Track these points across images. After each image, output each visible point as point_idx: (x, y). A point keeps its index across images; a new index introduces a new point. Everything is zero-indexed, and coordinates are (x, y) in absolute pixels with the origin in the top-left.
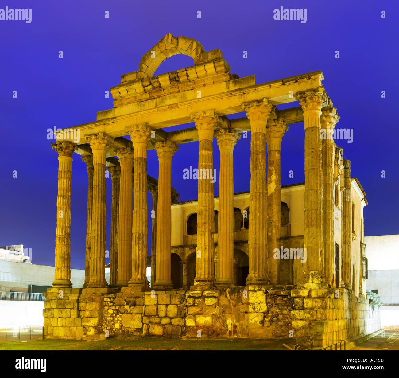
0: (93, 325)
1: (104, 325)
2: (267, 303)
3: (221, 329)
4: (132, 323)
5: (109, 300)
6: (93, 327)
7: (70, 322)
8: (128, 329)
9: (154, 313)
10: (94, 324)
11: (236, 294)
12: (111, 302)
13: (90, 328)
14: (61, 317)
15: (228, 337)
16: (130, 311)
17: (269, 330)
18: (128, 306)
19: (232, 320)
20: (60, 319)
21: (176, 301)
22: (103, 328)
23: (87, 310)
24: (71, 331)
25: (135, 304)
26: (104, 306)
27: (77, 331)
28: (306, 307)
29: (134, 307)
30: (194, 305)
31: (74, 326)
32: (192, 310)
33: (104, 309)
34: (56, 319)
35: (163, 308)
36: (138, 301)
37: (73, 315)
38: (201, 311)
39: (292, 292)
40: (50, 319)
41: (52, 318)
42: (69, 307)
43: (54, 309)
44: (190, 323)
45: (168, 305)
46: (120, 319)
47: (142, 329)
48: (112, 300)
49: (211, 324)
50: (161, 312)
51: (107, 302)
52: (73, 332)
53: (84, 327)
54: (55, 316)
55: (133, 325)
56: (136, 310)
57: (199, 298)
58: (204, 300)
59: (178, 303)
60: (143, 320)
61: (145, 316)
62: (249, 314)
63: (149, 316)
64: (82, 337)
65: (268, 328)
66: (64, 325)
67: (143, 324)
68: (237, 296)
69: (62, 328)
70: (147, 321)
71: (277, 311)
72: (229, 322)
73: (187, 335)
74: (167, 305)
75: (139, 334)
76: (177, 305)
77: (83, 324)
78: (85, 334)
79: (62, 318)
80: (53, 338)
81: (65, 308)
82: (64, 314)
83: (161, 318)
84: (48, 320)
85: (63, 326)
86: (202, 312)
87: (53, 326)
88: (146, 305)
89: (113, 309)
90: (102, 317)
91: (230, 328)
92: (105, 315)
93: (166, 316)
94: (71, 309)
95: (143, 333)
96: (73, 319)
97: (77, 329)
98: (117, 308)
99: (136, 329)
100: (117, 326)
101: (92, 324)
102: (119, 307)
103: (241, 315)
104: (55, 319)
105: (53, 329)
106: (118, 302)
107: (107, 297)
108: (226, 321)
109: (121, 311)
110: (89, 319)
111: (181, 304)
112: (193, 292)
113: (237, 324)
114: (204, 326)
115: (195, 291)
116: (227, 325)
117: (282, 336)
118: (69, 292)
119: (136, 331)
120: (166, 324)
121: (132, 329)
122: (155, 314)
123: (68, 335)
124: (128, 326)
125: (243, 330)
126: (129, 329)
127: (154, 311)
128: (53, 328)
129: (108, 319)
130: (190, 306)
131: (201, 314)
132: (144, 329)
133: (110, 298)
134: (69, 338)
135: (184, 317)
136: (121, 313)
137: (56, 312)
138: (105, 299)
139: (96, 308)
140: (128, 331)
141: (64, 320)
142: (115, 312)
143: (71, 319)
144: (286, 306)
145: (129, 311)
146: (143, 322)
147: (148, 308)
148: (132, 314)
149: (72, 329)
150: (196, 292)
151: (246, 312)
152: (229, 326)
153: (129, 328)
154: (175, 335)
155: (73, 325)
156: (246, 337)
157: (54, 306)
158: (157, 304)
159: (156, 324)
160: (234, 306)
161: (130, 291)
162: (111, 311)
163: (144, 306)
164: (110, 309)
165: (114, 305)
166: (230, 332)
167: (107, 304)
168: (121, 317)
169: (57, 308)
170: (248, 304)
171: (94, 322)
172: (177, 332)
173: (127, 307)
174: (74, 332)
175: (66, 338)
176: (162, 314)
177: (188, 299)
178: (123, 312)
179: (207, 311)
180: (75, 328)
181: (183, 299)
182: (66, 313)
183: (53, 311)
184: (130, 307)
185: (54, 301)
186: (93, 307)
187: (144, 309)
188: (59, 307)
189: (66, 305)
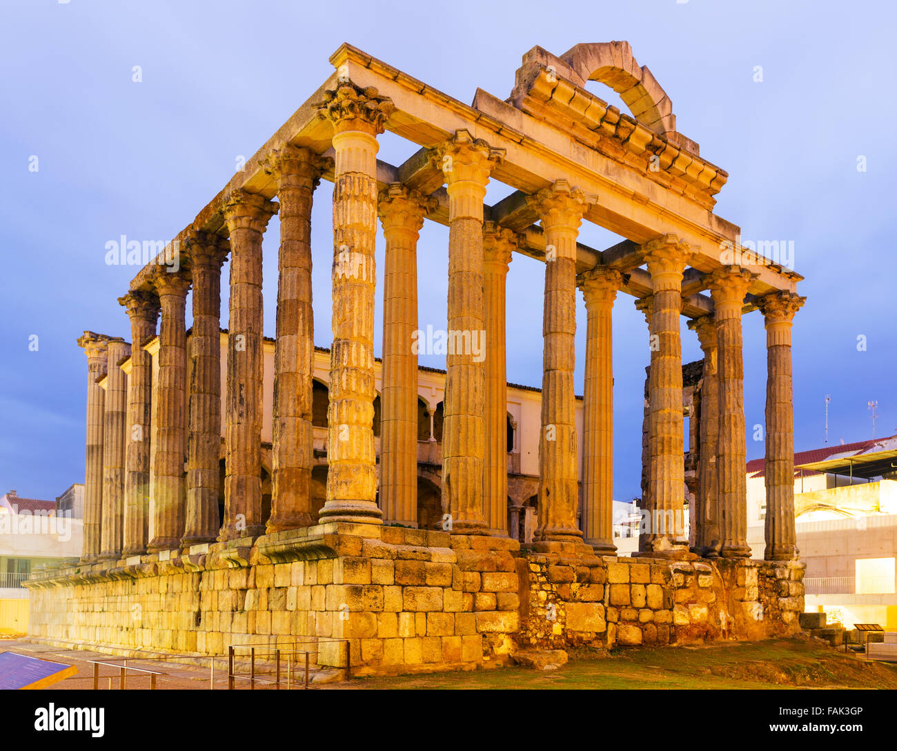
0: (508, 630)
1: (531, 627)
2: (759, 587)
3: (714, 628)
4: (588, 621)
5: (538, 569)
6: (507, 634)
7: (443, 624)
8: (580, 635)
9: (626, 600)
10: (511, 627)
11: (730, 571)
12: (543, 574)
13: (502, 637)
14: (411, 607)
15: (723, 640)
16: (581, 596)
17: (763, 627)
18: (578, 584)
19: (725, 613)
20: (405, 617)
21: (659, 577)
22: (530, 635)
23: (486, 592)
24: (443, 647)
25: (590, 582)
26: (531, 583)
27: (464, 647)
28: (791, 593)
29: (588, 587)
30: (684, 587)
31: (455, 635)
32: (683, 595)
33: (531, 589)
34: (395, 615)
35: (639, 589)
36: (597, 574)
37: (450, 605)
38: (693, 597)
39: (778, 573)
40: (368, 617)
41: (375, 612)
42: (438, 583)
43: (382, 586)
44: (681, 618)
45: (648, 584)
46: (562, 613)
47: (606, 632)
48: (544, 569)
49: (706, 619)
50: (639, 598)
51: (536, 573)
52: (450, 652)
53: (484, 636)
54: (388, 606)
55: (591, 625)
56: (592, 593)
57: (690, 573)
58: (697, 578)
59: (663, 582)
60: (608, 614)
61: (610, 605)
62: (747, 603)
63: (618, 607)
64: (479, 662)
65: (762, 624)
66: (422, 633)
67: (608, 622)
68: (732, 573)
69: (416, 640)
70: (615, 618)
71: (767, 598)
72: (723, 615)
73: (679, 641)
74: (646, 585)
75: (601, 644)
76: (661, 585)
77: (482, 629)
78: (486, 654)
79: (415, 612)
80: (383, 673)
81: (426, 585)
82: (421, 602)
83: (638, 609)
84: (363, 620)
85: (417, 635)
86: (694, 599)
87: (379, 636)
88: (611, 584)
89: (546, 591)
90: (525, 611)
91: (724, 626)
92: (534, 604)
93: (646, 607)
94: (443, 587)
95: (609, 642)
96: (452, 615)
97: (463, 642)
98: (555, 589)
99: (597, 633)
100: (557, 629)
101: (504, 625)
102: (557, 585)
103: (735, 606)
104: (389, 617)
105: (383, 646)
106: (559, 576)
107: (536, 563)
108: (718, 615)
109: (562, 595)
110: (494, 613)
111: (667, 583)
112: (678, 563)
113: (732, 619)
114: (699, 624)
115: (680, 560)
116: (720, 621)
117: (775, 635)
118: (420, 539)
119: (596, 638)
120: (647, 623)
121: (589, 635)
122: (629, 603)
123: (435, 660)
124: (582, 629)
125: (741, 628)
126: (583, 635)
127: (626, 596)
128: (380, 642)
129: (539, 613)
130: (679, 588)
131: (694, 602)
132: (609, 633)
133: (541, 564)
134: (440, 667)
135: (671, 610)
136: (562, 600)
137: (393, 596)
138: (533, 567)
139: (510, 587)
140: (580, 639)
141: (421, 619)
142: (550, 597)
143: (444, 615)
144: (775, 591)
145: (578, 595)
146: (609, 618)
147: (616, 590)
148: (583, 602)
149: (447, 643)
150: (682, 563)
151: (742, 601)
152: (724, 623)
153: (582, 632)
154: (663, 641)
155: (451, 632)
156: (745, 639)
157: (387, 578)
158: (630, 583)
159: (631, 621)
160: (727, 590)
161: (573, 552)
162: (543, 595)
163: (607, 587)
164: (542, 590)
165: (550, 581)
166: (724, 631)
167: (536, 579)
168: (564, 609)
169: (395, 584)
170: (744, 586)
171: (507, 622)
172: (664, 635)
173: (575, 587)
174: (455, 649)
175: (431, 668)
176: (640, 602)
177: (675, 576)
178: (567, 597)
179: (702, 598)
180: (456, 641)
181: (668, 575)
182: (429, 598)
183: (382, 594)
184: (581, 586)
185: (381, 562)
186: (503, 584)
187: (607, 591)
188: (403, 583)
189: (427, 575)
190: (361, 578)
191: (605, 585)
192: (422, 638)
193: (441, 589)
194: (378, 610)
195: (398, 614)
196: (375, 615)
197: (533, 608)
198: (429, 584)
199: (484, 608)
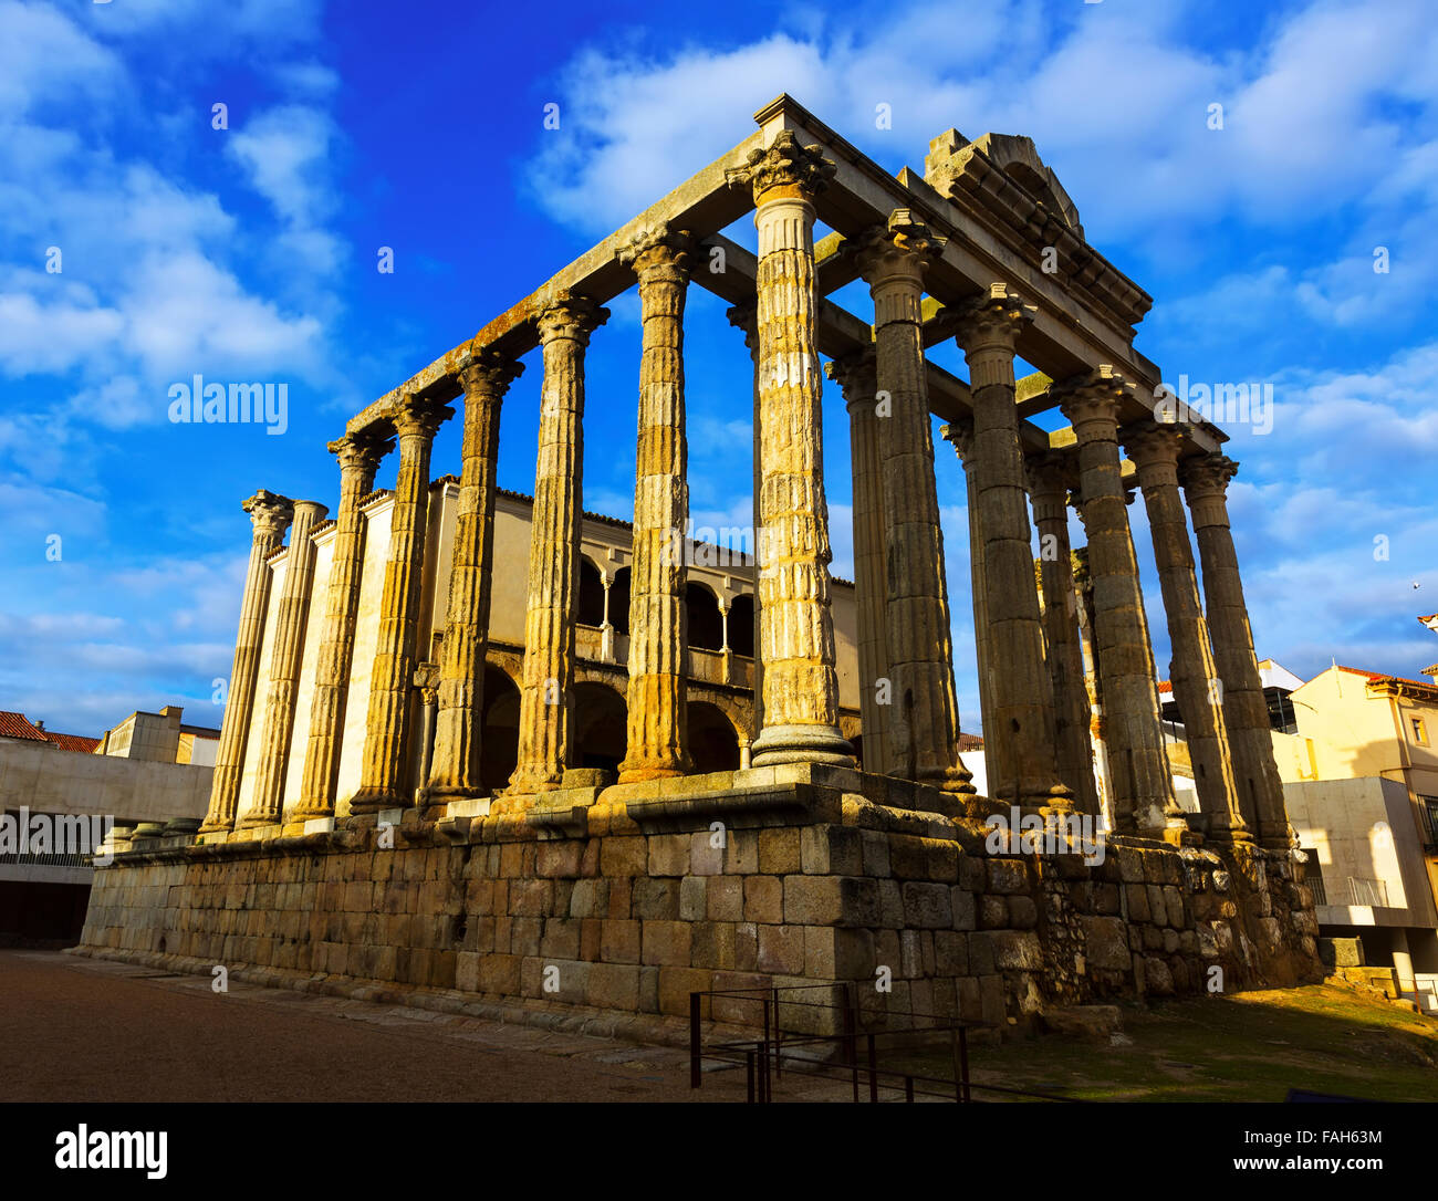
6: (1031, 973)
7: (955, 953)
9: (1146, 912)
10: (1033, 961)
13: (1025, 978)
14: (915, 921)
16: (1096, 904)
18: (1091, 883)
20: (910, 937)
21: (1174, 874)
23: (994, 894)
24: (958, 997)
26: (1043, 880)
27: (984, 996)
30: (1202, 890)
31: (970, 974)
33: (1044, 890)
34: (894, 940)
35: (1157, 893)
36: (1109, 866)
37: (961, 917)
38: (1213, 908)
40: (864, 941)
41: (875, 930)
42: (943, 876)
43: (877, 878)
44: (1206, 947)
46: (1080, 933)
47: (1133, 971)
50: (1158, 909)
51: (1046, 862)
52: (968, 1005)
53: (1005, 977)
54: (887, 916)
55: (1116, 957)
56: (1107, 899)
57: (1203, 867)
58: (1212, 876)
59: (1179, 881)
60: (1131, 936)
61: (1131, 921)
63: (1139, 924)
66: (931, 969)
67: (1132, 952)
69: (925, 982)
70: (1138, 943)
72: (1243, 941)
74: (1162, 885)
76: (1177, 887)
77: (1002, 963)
79: (920, 929)
81: (929, 880)
82: (926, 910)
83: (1162, 930)
84: (859, 944)
85: (925, 974)
86: (1216, 911)
88: (1126, 884)
89: (1060, 894)
90: (1043, 930)
92: (1051, 918)
93: (1169, 923)
94: (950, 883)
95: (1140, 989)
96: (963, 935)
97: (981, 988)
98: (1067, 891)
100: (1081, 964)
101: (1025, 956)
102: (1070, 885)
104: (889, 937)
106: (1071, 867)
108: (1240, 939)
109: (1076, 902)
110: (1009, 932)
116: (1243, 952)
120: (1175, 953)
122: (1149, 916)
127: (1143, 904)
129: (1059, 934)
130: (1197, 892)
132: (1136, 971)
135: (1194, 928)
136: (1077, 910)
137: (892, 900)
141: (927, 941)
142: (1065, 904)
143: (955, 935)
145: (1093, 902)
146: (1133, 945)
147: (1132, 894)
148: (1099, 913)
149: (962, 990)
155: (965, 969)
157: (882, 867)
158: (1145, 881)
159: (1156, 951)
162: (1057, 900)
163: (1122, 888)
164: (1055, 891)
165: (1061, 876)
166: (1250, 969)
167: (1046, 870)
168: (1082, 927)
169: (894, 876)
171: (1028, 948)
172: (1196, 977)
173: (1088, 886)
174: (974, 1001)
176: (1161, 916)
178: (1082, 905)
179: (1223, 910)
180: (972, 983)
182: (935, 904)
183: (877, 894)
184: (1095, 886)
185: (873, 835)
186: (1014, 881)
187: (1123, 897)
188: (901, 874)
189: (930, 862)
190: (852, 865)
191: (1118, 885)
192: (930, 978)
193: (945, 886)
194: (878, 925)
195: (899, 932)
196: (871, 936)
197: (1051, 924)
198: (933, 877)
199: (997, 923)
